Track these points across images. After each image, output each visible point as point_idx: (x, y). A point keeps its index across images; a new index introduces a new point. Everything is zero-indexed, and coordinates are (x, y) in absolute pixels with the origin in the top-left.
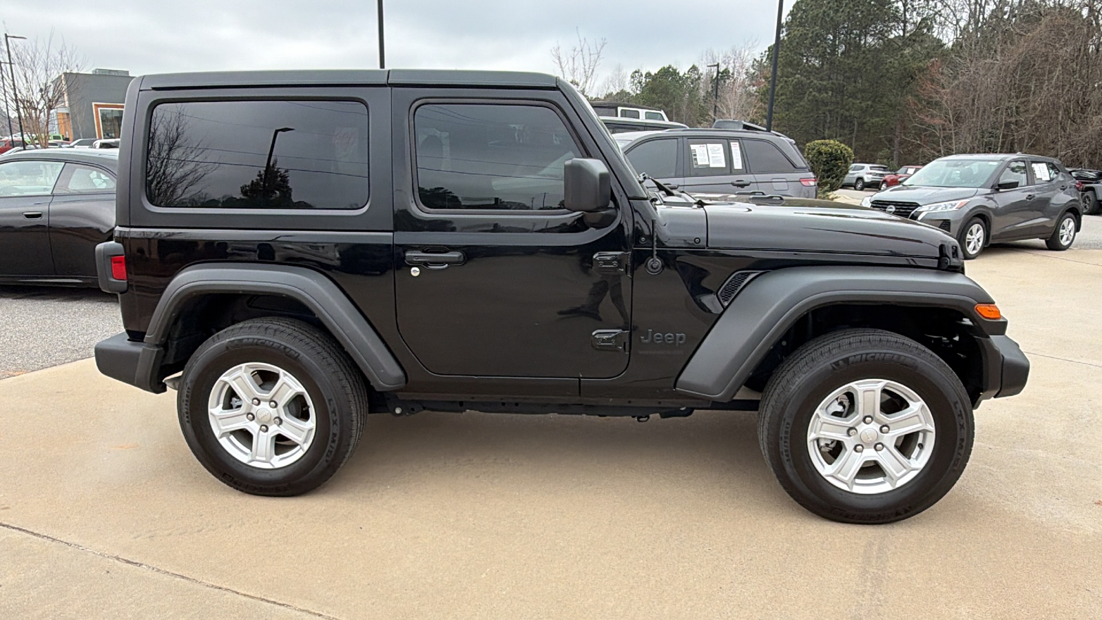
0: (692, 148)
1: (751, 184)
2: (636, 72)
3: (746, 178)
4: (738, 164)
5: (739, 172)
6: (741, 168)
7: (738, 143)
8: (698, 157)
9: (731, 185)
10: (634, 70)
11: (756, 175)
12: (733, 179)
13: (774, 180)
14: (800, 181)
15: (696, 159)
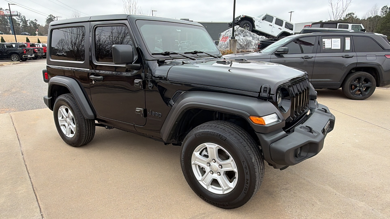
0: (323, 41)
1: (353, 57)
2: (384, 7)
3: (350, 54)
4: (348, 47)
5: (348, 51)
6: (349, 49)
7: (349, 38)
8: (326, 44)
9: (342, 57)
10: (384, 6)
11: (356, 53)
12: (344, 54)
13: (367, 55)
14: (385, 56)
15: (325, 45)
